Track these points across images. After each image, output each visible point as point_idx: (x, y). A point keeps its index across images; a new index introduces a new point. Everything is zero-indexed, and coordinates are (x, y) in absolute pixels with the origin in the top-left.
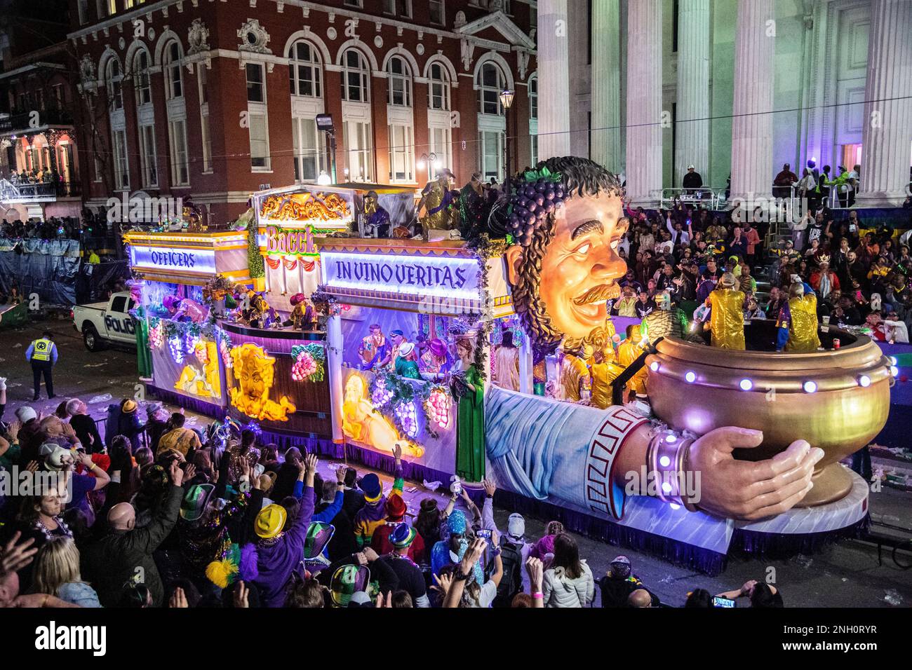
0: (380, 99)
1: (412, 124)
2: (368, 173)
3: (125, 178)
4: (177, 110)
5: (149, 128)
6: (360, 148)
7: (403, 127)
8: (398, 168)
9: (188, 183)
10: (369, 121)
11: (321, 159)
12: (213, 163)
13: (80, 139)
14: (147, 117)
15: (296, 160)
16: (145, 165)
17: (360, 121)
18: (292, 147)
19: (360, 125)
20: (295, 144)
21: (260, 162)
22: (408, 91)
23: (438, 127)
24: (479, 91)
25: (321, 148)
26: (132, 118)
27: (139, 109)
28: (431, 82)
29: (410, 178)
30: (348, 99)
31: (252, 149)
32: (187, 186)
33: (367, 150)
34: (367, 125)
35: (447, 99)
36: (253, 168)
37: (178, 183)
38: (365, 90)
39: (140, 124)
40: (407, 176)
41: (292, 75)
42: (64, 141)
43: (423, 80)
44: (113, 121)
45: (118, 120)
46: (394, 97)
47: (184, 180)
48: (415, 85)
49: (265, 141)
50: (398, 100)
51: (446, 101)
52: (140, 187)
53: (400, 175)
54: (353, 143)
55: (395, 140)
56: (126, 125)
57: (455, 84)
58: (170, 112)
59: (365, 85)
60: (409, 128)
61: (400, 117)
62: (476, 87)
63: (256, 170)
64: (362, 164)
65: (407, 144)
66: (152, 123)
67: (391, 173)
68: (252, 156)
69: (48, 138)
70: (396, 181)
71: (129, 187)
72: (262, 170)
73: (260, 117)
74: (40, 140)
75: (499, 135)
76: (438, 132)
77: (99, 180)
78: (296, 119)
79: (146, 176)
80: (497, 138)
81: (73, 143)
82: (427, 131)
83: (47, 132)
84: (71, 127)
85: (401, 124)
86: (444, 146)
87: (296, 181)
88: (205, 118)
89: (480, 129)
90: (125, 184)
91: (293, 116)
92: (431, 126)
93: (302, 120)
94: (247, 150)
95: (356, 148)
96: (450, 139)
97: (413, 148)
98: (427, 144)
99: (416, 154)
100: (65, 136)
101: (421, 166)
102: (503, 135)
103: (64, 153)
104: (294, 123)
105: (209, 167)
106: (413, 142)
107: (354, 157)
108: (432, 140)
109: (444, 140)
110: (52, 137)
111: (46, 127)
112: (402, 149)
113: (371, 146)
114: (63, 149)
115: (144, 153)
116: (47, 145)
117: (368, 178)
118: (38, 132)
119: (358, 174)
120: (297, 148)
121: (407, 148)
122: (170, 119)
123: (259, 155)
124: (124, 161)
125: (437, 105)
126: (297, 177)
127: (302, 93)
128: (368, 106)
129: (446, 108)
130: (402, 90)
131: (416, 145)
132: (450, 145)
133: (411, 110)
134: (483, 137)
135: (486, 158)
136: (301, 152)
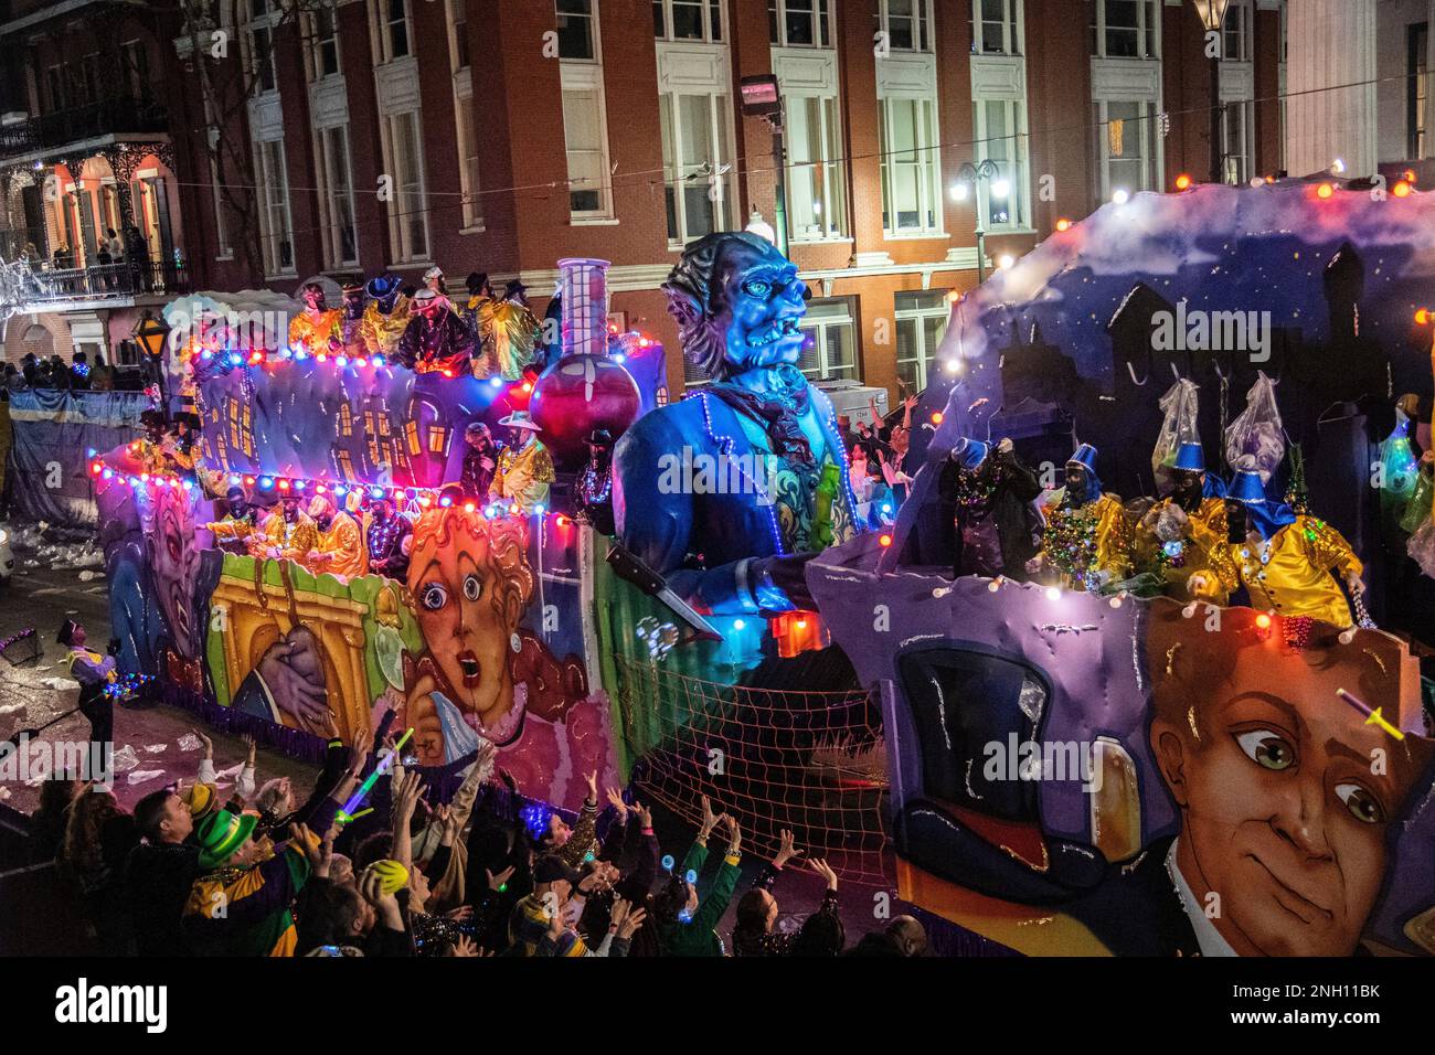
0: (859, 36)
1: (932, 95)
2: (834, 218)
3: (284, 248)
4: (398, 87)
5: (336, 134)
6: (815, 158)
7: (913, 103)
8: (901, 201)
9: (428, 256)
10: (832, 92)
11: (726, 187)
12: (485, 206)
13: (185, 164)
14: (330, 106)
15: (670, 194)
16: (330, 220)
17: (812, 93)
18: (661, 163)
19: (812, 104)
20: (667, 158)
21: (587, 200)
23: (996, 97)
24: (1094, 3)
25: (725, 163)
26: (297, 110)
27: (312, 89)
29: (932, 224)
30: (785, 42)
31: (572, 173)
33: (831, 161)
34: (828, 102)
35: (1016, 29)
36: (574, 214)
37: (405, 258)
38: (824, 19)
39: (315, 125)
40: (924, 218)
42: (147, 171)
44: (253, 121)
45: (267, 117)
46: (892, 31)
47: (418, 247)
49: (598, 150)
50: (901, 38)
51: (1013, 31)
52: (320, 267)
53: (908, 218)
54: (798, 148)
55: (896, 135)
56: (285, 130)
58: (383, 93)
59: (824, 7)
60: (926, 104)
61: (908, 81)
63: (580, 218)
64: (818, 194)
65: (922, 144)
66: (342, 120)
67: (886, 215)
68: (573, 187)
69: (114, 165)
70: (897, 233)
71: (293, 268)
72: (595, 218)
73: (587, 96)
74: (96, 170)
75: (1144, 111)
76: (996, 109)
77: (227, 255)
78: (669, 97)
79: (332, 243)
80: (1137, 118)
81: (168, 173)
82: (969, 107)
83: (111, 151)
84: (164, 137)
85: (908, 95)
86: (1010, 143)
87: (670, 241)
88: (463, 104)
89: (1096, 96)
90: (286, 261)
91: (662, 89)
92: (979, 98)
93: (682, 98)
94: (561, 172)
95: (805, 158)
96: (1024, 127)
97: (937, 153)
98: (970, 141)
99: (945, 167)
100: (150, 159)
101: (959, 192)
102: (1151, 107)
103: (148, 196)
104: (662, 104)
105: (474, 217)
106: (936, 140)
107: (800, 180)
108: (981, 133)
109: (1010, 131)
110: (122, 161)
111: (109, 139)
112: (911, 156)
113: (839, 154)
114: (147, 187)
115: (326, 190)
116: (111, 180)
117: (834, 228)
118: (92, 152)
119: (811, 220)
120: (671, 165)
121: (923, 155)
122: (382, 110)
123: (587, 185)
124: (282, 210)
125: (993, 45)
126: (672, 232)
127: (679, 32)
128: (832, 55)
129: (1014, 49)
130: (909, 13)
131: (945, 145)
132: (1025, 140)
133: (932, 60)
134: (1103, 114)
135: (1111, 165)
136: (680, 173)
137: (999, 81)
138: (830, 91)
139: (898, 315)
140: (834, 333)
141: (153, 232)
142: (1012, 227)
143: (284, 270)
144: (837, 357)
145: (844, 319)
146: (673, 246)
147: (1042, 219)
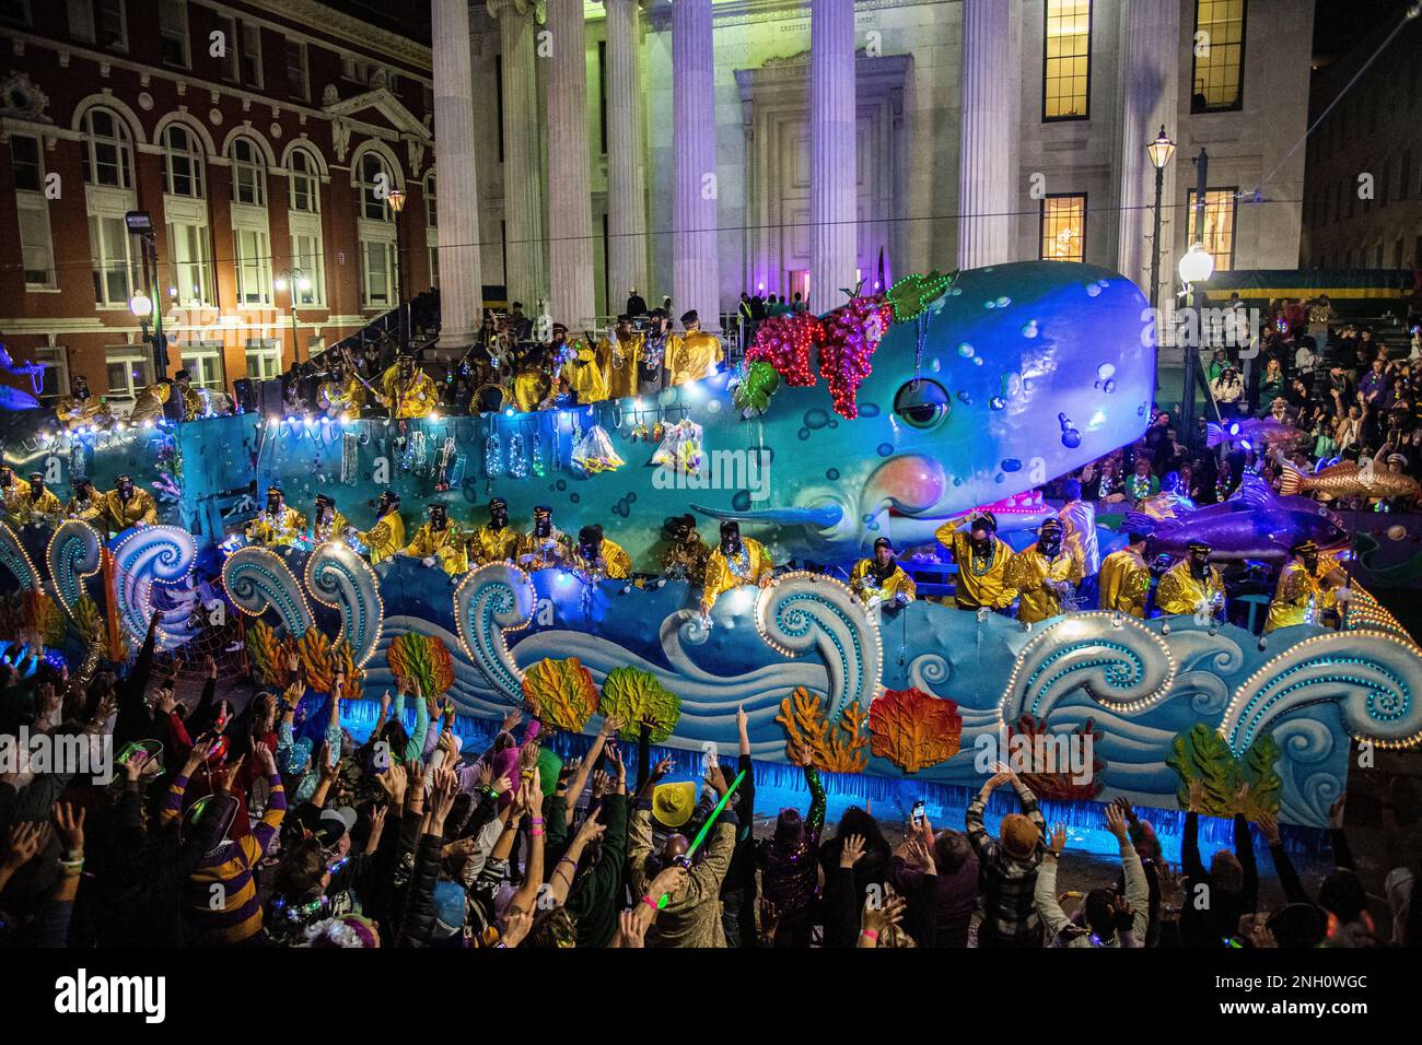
0: (220, 194)
1: (266, 229)
2: (206, 294)
6: (193, 260)
7: (255, 233)
8: (248, 287)
10: (204, 223)
11: (135, 274)
15: (97, 276)
17: (191, 223)
19: (191, 230)
21: (38, 277)
22: (259, 185)
23: (305, 234)
24: (358, 189)
25: (134, 259)
28: (292, 175)
29: (267, 302)
33: (204, 262)
34: (201, 229)
35: (315, 198)
36: (28, 285)
38: (198, 182)
40: (262, 298)
43: (282, 172)
46: (241, 192)
48: (270, 177)
49: (45, 247)
50: (247, 197)
51: (313, 199)
53: (253, 298)
54: (182, 253)
55: (244, 249)
57: (326, 179)
59: (197, 175)
60: (262, 235)
61: (251, 221)
62: (354, 184)
63: (33, 288)
64: (196, 281)
65: (260, 255)
67: (239, 296)
68: (27, 268)
70: (246, 306)
72: (43, 288)
73: (36, 213)
75: (387, 247)
76: (304, 241)
78: (95, 218)
80: (384, 250)
82: (289, 240)
85: (255, 229)
86: (313, 258)
87: (98, 304)
89: (361, 238)
91: (90, 213)
92: (294, 233)
93: (105, 220)
94: (18, 259)
95: (187, 259)
96: (321, 250)
97: (269, 261)
98: (289, 256)
99: (274, 272)
101: (282, 285)
102: (392, 247)
104: (91, 223)
106: (269, 254)
107: (185, 273)
108: (296, 251)
109: (312, 252)
112: (254, 262)
113: (209, 257)
117: (206, 301)
119: (192, 295)
120: (97, 259)
121: (261, 261)
125: (302, 205)
126: (100, 299)
127: (102, 181)
128: (204, 203)
129: (314, 209)
130: (251, 183)
131: (273, 257)
132: (321, 258)
133: (266, 210)
134: (366, 249)
135: (371, 277)
136: (104, 263)
137: (305, 225)
138: (202, 222)
139: (247, 353)
140: (207, 362)
142: (315, 306)
144: (210, 375)
145: (216, 354)
146: (99, 307)
147: (332, 302)
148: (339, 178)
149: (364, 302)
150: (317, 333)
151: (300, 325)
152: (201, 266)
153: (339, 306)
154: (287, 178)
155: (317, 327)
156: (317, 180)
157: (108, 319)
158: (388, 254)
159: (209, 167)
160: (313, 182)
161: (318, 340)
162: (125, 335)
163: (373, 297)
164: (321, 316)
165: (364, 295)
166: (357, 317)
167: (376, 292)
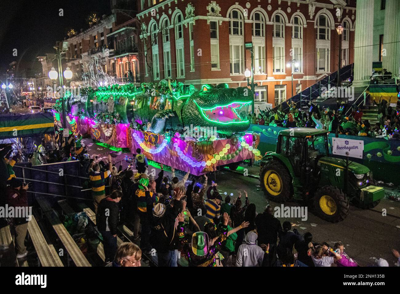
0: (270, 34)
1: (284, 46)
2: (263, 70)
3: (158, 74)
4: (180, 43)
5: (168, 53)
6: (260, 58)
7: (280, 48)
8: (277, 67)
9: (184, 76)
10: (264, 45)
11: (242, 63)
12: (195, 67)
13: (141, 58)
14: (167, 47)
15: (231, 65)
16: (166, 70)
17: (260, 46)
18: (229, 58)
19: (260, 47)
20: (231, 57)
21: (215, 66)
22: (282, 30)
23: (297, 47)
24: (317, 28)
25: (242, 58)
26: (161, 48)
27: (164, 44)
28: (294, 26)
29: (283, 72)
30: (255, 35)
31: (212, 60)
32: (183, 77)
33: (263, 59)
34: (263, 47)
35: (301, 33)
36: (212, 68)
37: (179, 76)
38: (263, 31)
39: (164, 51)
40: (281, 70)
41: (230, 26)
42: (134, 60)
43: (290, 25)
44: (153, 50)
45: (155, 49)
46: (276, 34)
47: (182, 74)
48: (286, 27)
49: (217, 56)
50: (278, 35)
51: (300, 34)
52: (164, 78)
53: (278, 70)
54: (256, 56)
55: (276, 54)
56: (159, 52)
57: (305, 26)
58: (177, 45)
59: (263, 28)
60: (282, 48)
61: (279, 43)
62: (315, 27)
63: (213, 69)
64: (260, 65)
65: (281, 55)
66: (169, 50)
67: (274, 70)
68: (212, 63)
69: (128, 59)
70: (276, 73)
71: (159, 78)
72: (216, 69)
73: (215, 46)
74: (125, 60)
75: (326, 50)
76: (296, 49)
77: (147, 75)
78: (231, 46)
79: (166, 73)
80: (325, 51)
81: (137, 60)
82: (291, 49)
83: (128, 56)
84: (137, 53)
85: (279, 46)
86: (299, 56)
87: (231, 74)
88: (192, 47)
89: (317, 47)
90: (158, 77)
91: (230, 44)
92: (293, 47)
93: (234, 46)
94: (210, 60)
95: (258, 58)
96: (302, 53)
97: (284, 57)
99: (286, 60)
100: (134, 57)
101: (288, 65)
102: (328, 50)
103: (134, 64)
104: (230, 48)
105: (193, 68)
106: (284, 55)
107: (257, 62)
108: (293, 54)
109: (299, 53)
110: (129, 58)
111: (127, 54)
112: (279, 58)
113: (265, 57)
114: (134, 63)
115: (166, 63)
116: (127, 61)
117: (263, 72)
118: (124, 56)
119: (259, 70)
120: (232, 59)
121: (281, 58)
122: (177, 48)
123: (215, 63)
124: (157, 67)
125: (296, 36)
126: (231, 72)
127: (234, 33)
128: (264, 38)
129: (301, 37)
130: (280, 30)
131: (286, 56)
132: (302, 55)
133: (284, 39)
134: (318, 51)
135: (319, 61)
136: (233, 61)
137: (297, 44)
138: (263, 45)
139: (275, 89)
140: (262, 93)
141: (134, 71)
142: (299, 73)
143: (157, 78)
144: (263, 97)
145: (265, 90)
146: (231, 75)
147: (305, 71)
148: (310, 25)
149: (317, 71)
150: (299, 82)
151: (294, 80)
152: (262, 60)
153: (307, 73)
154: (292, 27)
155: (299, 80)
156: (302, 27)
157: (234, 78)
158: (326, 52)
159: (266, 25)
160: (301, 27)
161: (299, 85)
162: (238, 84)
163: (320, 69)
164: (301, 76)
165: (316, 68)
166: (313, 76)
167: (322, 67)
